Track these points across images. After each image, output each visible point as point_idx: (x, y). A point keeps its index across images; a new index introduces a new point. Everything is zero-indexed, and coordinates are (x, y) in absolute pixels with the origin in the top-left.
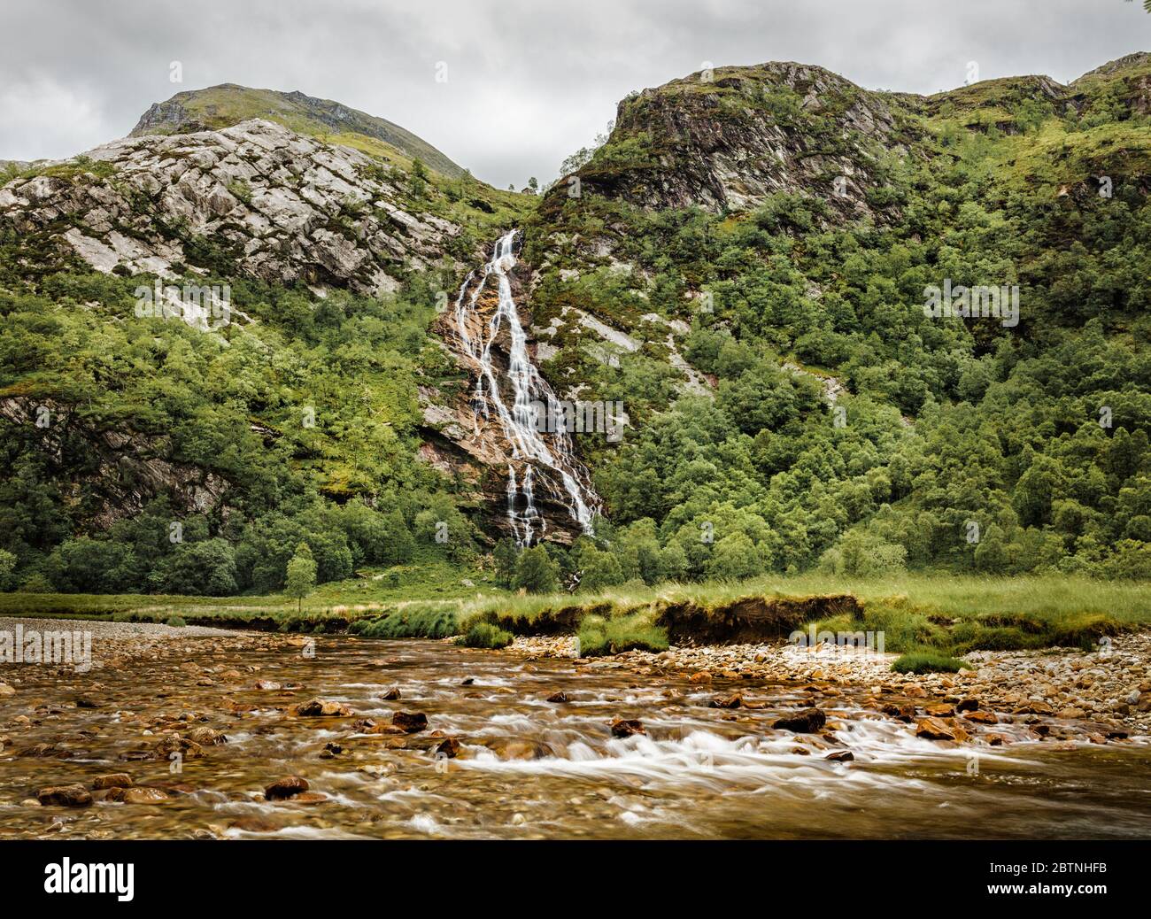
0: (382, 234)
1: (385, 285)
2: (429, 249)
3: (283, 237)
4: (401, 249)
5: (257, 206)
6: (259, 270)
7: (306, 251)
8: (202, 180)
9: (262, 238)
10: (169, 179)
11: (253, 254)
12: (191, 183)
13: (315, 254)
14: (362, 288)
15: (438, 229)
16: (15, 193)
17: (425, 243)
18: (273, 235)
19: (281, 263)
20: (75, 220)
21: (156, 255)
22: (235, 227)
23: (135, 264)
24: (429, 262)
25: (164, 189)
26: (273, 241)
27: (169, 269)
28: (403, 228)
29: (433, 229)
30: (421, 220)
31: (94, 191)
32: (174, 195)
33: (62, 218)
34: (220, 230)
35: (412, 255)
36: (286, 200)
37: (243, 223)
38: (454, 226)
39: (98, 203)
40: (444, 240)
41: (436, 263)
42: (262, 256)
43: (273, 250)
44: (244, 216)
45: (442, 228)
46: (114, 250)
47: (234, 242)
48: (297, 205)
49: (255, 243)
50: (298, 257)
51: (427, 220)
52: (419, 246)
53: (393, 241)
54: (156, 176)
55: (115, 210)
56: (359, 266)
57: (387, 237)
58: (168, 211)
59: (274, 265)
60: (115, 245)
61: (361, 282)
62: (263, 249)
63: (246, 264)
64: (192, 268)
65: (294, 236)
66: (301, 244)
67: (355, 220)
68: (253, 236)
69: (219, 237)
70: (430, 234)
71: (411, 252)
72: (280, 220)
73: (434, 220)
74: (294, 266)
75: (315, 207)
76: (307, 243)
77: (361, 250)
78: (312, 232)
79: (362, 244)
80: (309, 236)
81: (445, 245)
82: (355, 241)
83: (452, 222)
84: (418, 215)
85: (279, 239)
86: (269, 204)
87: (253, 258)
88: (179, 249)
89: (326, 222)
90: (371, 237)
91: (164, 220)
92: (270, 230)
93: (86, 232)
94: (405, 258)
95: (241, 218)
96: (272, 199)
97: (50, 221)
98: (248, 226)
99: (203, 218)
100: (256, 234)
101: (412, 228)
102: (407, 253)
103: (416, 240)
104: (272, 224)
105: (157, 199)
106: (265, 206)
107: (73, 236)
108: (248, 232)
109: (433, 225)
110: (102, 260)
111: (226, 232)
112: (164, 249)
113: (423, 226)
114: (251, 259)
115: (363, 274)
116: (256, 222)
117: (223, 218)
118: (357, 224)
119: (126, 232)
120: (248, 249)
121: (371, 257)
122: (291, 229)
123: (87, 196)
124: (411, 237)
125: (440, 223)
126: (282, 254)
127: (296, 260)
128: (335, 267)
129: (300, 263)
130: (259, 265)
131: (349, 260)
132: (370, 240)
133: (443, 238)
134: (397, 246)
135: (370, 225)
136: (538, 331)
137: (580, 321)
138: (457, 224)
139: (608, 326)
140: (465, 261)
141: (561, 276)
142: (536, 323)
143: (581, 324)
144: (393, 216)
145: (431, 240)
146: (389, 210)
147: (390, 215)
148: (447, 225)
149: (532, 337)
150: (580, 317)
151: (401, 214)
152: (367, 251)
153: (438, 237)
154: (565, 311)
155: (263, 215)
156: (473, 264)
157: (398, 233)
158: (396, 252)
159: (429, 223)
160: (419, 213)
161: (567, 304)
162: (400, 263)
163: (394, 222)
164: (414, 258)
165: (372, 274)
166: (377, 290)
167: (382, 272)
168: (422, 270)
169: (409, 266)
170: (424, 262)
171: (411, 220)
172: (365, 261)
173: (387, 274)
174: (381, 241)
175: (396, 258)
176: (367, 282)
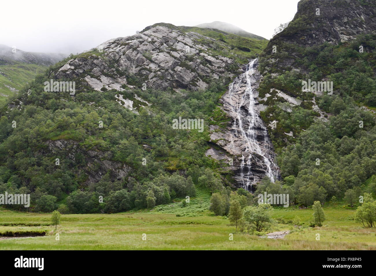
0: (201, 66)
1: (203, 85)
2: (220, 70)
3: (162, 71)
4: (209, 71)
5: (153, 60)
6: (154, 84)
7: (172, 76)
8: (133, 53)
9: (155, 72)
10: (122, 54)
11: (151, 79)
12: (129, 54)
13: (175, 76)
14: (193, 87)
15: (224, 62)
16: (70, 65)
17: (219, 67)
18: (159, 71)
19: (162, 81)
20: (88, 73)
21: (117, 82)
22: (145, 69)
23: (109, 87)
24: (220, 75)
25: (120, 57)
26: (159, 73)
27: (121, 87)
28: (210, 62)
29: (222, 62)
30: (217, 59)
31: (95, 61)
32: (124, 60)
33: (85, 72)
34: (140, 71)
36: (164, 57)
37: (148, 67)
38: (231, 60)
39: (97, 65)
40: (227, 66)
41: (223, 75)
42: (154, 79)
43: (159, 76)
44: (149, 65)
45: (225, 61)
46: (102, 82)
47: (145, 75)
49: (153, 74)
50: (169, 78)
51: (220, 58)
52: (216, 69)
53: (206, 68)
54: (118, 53)
55: (102, 67)
56: (192, 79)
57: (203, 67)
58: (121, 65)
59: (159, 82)
60: (102, 80)
61: (193, 85)
62: (155, 76)
63: (149, 83)
64: (129, 86)
65: (167, 70)
66: (170, 73)
67: (190, 61)
68: (152, 72)
69: (139, 74)
70: (220, 64)
71: (213, 72)
72: (162, 65)
73: (223, 58)
74: (167, 82)
75: (175, 58)
76: (172, 72)
77: (193, 73)
78: (174, 68)
79: (193, 70)
80: (173, 70)
81: (226, 68)
82: (190, 70)
83: (230, 58)
84: (216, 57)
86: (158, 59)
87: (151, 80)
88: (125, 80)
89: (179, 63)
90: (197, 67)
91: (120, 69)
92: (158, 69)
93: (92, 76)
94: (211, 74)
95: (148, 65)
96: (159, 57)
97: (81, 74)
98: (150, 68)
99: (134, 67)
101: (213, 62)
102: (211, 72)
103: (215, 67)
104: (159, 66)
105: (117, 61)
106: (156, 60)
107: (88, 79)
108: (150, 70)
109: (222, 60)
110: (98, 86)
111: (142, 71)
112: (120, 80)
113: (218, 61)
114: (150, 81)
115: (193, 82)
116: (152, 66)
117: (141, 66)
118: (191, 63)
119: (106, 75)
120: (150, 77)
121: (197, 75)
122: (166, 68)
123: (93, 63)
124: (213, 66)
125: (225, 59)
126: (163, 77)
127: (168, 79)
128: (183, 80)
129: (169, 80)
130: (154, 82)
131: (188, 77)
132: (197, 69)
133: (226, 65)
134: (207, 70)
135: (197, 63)
136: (260, 99)
137: (277, 94)
138: (232, 59)
139: (289, 95)
140: (234, 73)
141: (271, 76)
142: (259, 96)
143: (277, 96)
144: (206, 58)
145: (221, 66)
146: (205, 56)
147: (205, 58)
148: (227, 59)
149: (257, 102)
150: (277, 92)
151: (209, 57)
152: (195, 73)
153: (224, 65)
154: (271, 90)
155: (156, 63)
156: (238, 74)
157: (208, 65)
158: (206, 72)
159: (220, 60)
160: (217, 56)
161: (272, 87)
162: (209, 76)
163: (207, 60)
164: (214, 74)
165: (197, 82)
166: (198, 88)
167: (201, 80)
168: (218, 78)
169: (212, 77)
170: (218, 75)
171: (213, 59)
172: (195, 77)
173: (203, 81)
174: (201, 69)
175: (207, 74)
176: (195, 85)
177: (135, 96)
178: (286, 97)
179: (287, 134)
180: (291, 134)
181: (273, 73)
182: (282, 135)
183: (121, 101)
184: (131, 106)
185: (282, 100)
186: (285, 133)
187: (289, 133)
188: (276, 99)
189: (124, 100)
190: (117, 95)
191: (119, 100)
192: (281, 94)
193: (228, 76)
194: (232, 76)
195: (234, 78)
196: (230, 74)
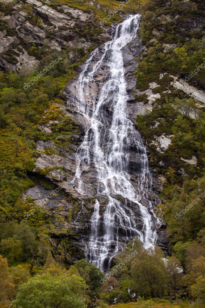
0: (28, 24)
1: (28, 63)
2: (64, 33)
4: (42, 34)
14: (8, 66)
15: (73, 18)
17: (61, 29)
24: (65, 43)
28: (46, 18)
29: (69, 18)
30: (61, 11)
38: (86, 15)
41: (71, 44)
45: (76, 16)
51: (66, 11)
52: (57, 31)
53: (36, 29)
56: (7, 49)
57: (31, 26)
61: (9, 62)
67: (6, 15)
70: (66, 21)
71: (51, 36)
73: (71, 11)
77: (9, 37)
79: (10, 33)
81: (77, 30)
83: (85, 12)
84: (58, 8)
90: (19, 27)
94: (46, 41)
101: (54, 19)
102: (47, 37)
103: (55, 27)
109: (69, 14)
113: (61, 16)
118: (8, 17)
121: (18, 42)
124: (52, 25)
125: (75, 13)
132: (19, 29)
133: (76, 24)
134: (39, 32)
135: (19, 18)
136: (139, 93)
137: (172, 83)
138: (89, 13)
139: (194, 86)
140: (92, 40)
141: (163, 49)
142: (138, 87)
143: (172, 86)
144: (38, 9)
145: (67, 26)
146: (36, 6)
147: (36, 10)
148: (80, 13)
149: (133, 98)
150: (172, 80)
151: (45, 7)
152: (15, 38)
153: (72, 24)
154: (162, 76)
156: (98, 43)
158: (38, 36)
159: (66, 14)
160: (59, 6)
161: (164, 70)
162: (41, 45)
163: (39, 14)
164: (53, 42)
165: (18, 55)
166: (20, 67)
167: (26, 53)
168: (59, 49)
169: (49, 47)
170: (60, 44)
171: (53, 12)
172: (13, 45)
173: (30, 54)
174: (27, 30)
175: (38, 41)
176: (13, 62)
178: (188, 89)
179: (186, 161)
180: (193, 162)
181: (166, 43)
182: (176, 163)
185: (181, 95)
186: (182, 159)
187: (190, 158)
188: (170, 92)
192: (178, 85)
193: (80, 46)
194: (86, 45)
195: (90, 50)
196: (83, 42)
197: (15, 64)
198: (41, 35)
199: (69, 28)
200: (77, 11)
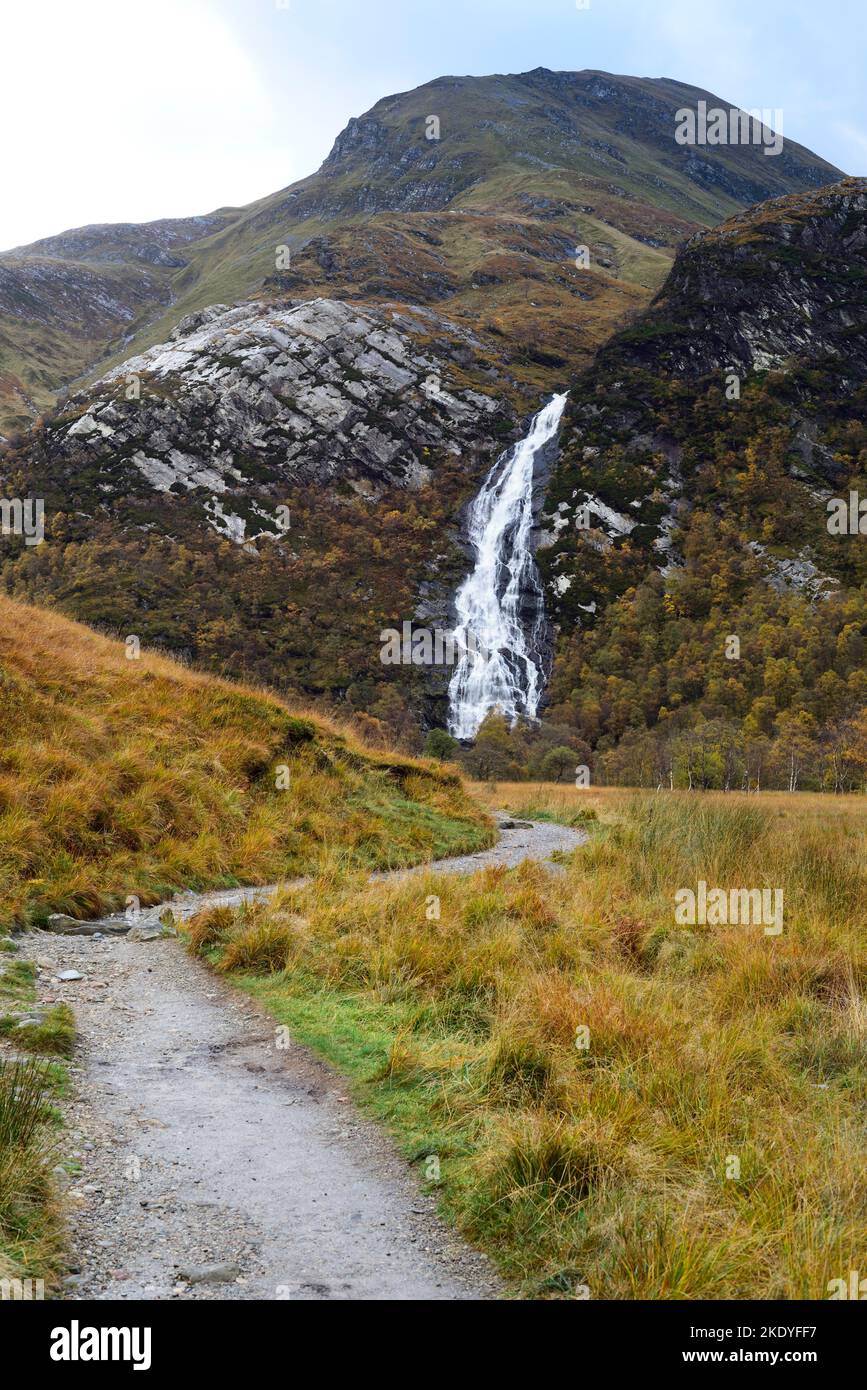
0: (420, 420)
1: (419, 474)
2: (465, 430)
3: (321, 437)
4: (438, 433)
5: (300, 407)
6: (299, 473)
7: (346, 452)
8: (251, 389)
9: (304, 439)
11: (294, 458)
12: (241, 393)
13: (353, 450)
14: (394, 479)
15: (477, 408)
16: (96, 418)
17: (463, 424)
18: (312, 436)
19: (318, 465)
20: (141, 443)
21: (209, 467)
22: (279, 432)
23: (190, 480)
24: (466, 443)
25: (218, 401)
26: (312, 442)
27: (219, 480)
28: (442, 409)
29: (472, 408)
30: (463, 399)
31: (156, 413)
32: (227, 407)
33: (132, 441)
35: (450, 438)
36: (328, 398)
37: (286, 427)
38: (495, 402)
39: (159, 424)
40: (483, 419)
41: (473, 444)
42: (300, 459)
43: (311, 452)
44: (288, 420)
45: (481, 405)
46: (173, 467)
47: (278, 447)
48: (337, 403)
49: (297, 446)
50: (336, 455)
51: (469, 399)
52: (457, 428)
53: (430, 426)
54: (212, 388)
55: (174, 429)
56: (392, 457)
57: (424, 422)
58: (221, 422)
59: (312, 467)
60: (174, 463)
61: (395, 474)
62: (302, 453)
63: (287, 468)
65: (332, 434)
66: (339, 441)
67: (392, 409)
68: (294, 440)
70: (469, 414)
71: (448, 435)
72: (320, 420)
73: (476, 398)
75: (355, 400)
76: (344, 439)
77: (395, 441)
78: (352, 427)
79: (398, 434)
80: (347, 434)
81: (482, 424)
82: (390, 434)
83: (493, 398)
84: (461, 395)
85: (317, 440)
86: (312, 404)
87: (294, 461)
88: (231, 460)
89: (364, 416)
90: (408, 425)
92: (311, 431)
93: (150, 453)
94: (442, 442)
95: (285, 422)
96: (315, 399)
97: (122, 444)
98: (292, 428)
99: (252, 426)
100: (298, 437)
101: (451, 410)
102: (444, 437)
103: (454, 422)
104: (314, 424)
105: (212, 411)
106: (307, 407)
107: (140, 459)
108: (290, 435)
109: (472, 403)
110: (162, 476)
111: (270, 438)
112: (217, 461)
113: (463, 406)
114: (291, 463)
115: (397, 466)
116: (297, 423)
117: (268, 424)
118: (395, 413)
119: (185, 449)
120: (290, 454)
121: (407, 445)
122: (330, 427)
123: (150, 417)
124: (450, 419)
125: (479, 400)
126: (321, 455)
127: (333, 458)
128: (371, 461)
129: (338, 460)
130: (299, 467)
131: (385, 450)
132: (408, 429)
133: (482, 417)
134: (434, 431)
135: (409, 412)
138: (499, 398)
140: (502, 440)
144: (435, 397)
145: (469, 420)
146: (431, 392)
147: (432, 398)
148: (488, 400)
151: (443, 394)
152: (404, 440)
153: (477, 417)
155: (306, 416)
156: (508, 443)
157: (438, 417)
158: (433, 437)
159: (469, 402)
160: (461, 391)
162: (436, 447)
163: (435, 404)
164: (451, 442)
165: (407, 464)
166: (409, 480)
167: (416, 459)
168: (458, 453)
169: (445, 450)
170: (461, 444)
171: (452, 401)
172: (401, 451)
173: (421, 462)
174: (418, 428)
175: (433, 443)
176: (400, 473)
177: (251, 506)
183: (218, 518)
184: (242, 533)
189: (226, 518)
190: (208, 503)
191: (212, 518)
193: (485, 447)
194: (491, 446)
195: (497, 452)
196: (489, 441)
197: (402, 476)
198: (436, 434)
199: (473, 423)
200: (484, 397)
